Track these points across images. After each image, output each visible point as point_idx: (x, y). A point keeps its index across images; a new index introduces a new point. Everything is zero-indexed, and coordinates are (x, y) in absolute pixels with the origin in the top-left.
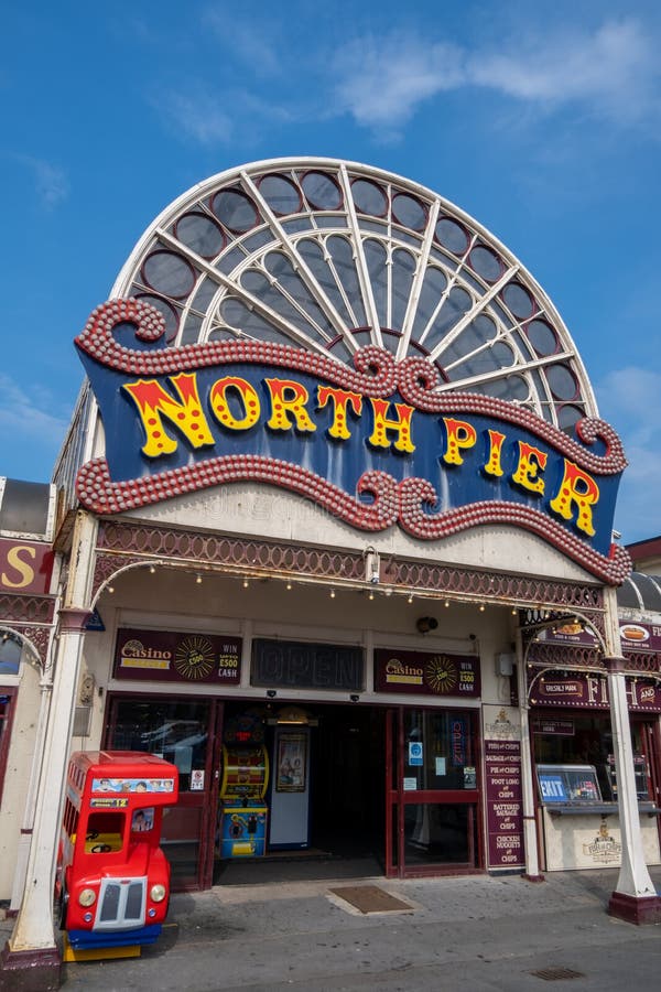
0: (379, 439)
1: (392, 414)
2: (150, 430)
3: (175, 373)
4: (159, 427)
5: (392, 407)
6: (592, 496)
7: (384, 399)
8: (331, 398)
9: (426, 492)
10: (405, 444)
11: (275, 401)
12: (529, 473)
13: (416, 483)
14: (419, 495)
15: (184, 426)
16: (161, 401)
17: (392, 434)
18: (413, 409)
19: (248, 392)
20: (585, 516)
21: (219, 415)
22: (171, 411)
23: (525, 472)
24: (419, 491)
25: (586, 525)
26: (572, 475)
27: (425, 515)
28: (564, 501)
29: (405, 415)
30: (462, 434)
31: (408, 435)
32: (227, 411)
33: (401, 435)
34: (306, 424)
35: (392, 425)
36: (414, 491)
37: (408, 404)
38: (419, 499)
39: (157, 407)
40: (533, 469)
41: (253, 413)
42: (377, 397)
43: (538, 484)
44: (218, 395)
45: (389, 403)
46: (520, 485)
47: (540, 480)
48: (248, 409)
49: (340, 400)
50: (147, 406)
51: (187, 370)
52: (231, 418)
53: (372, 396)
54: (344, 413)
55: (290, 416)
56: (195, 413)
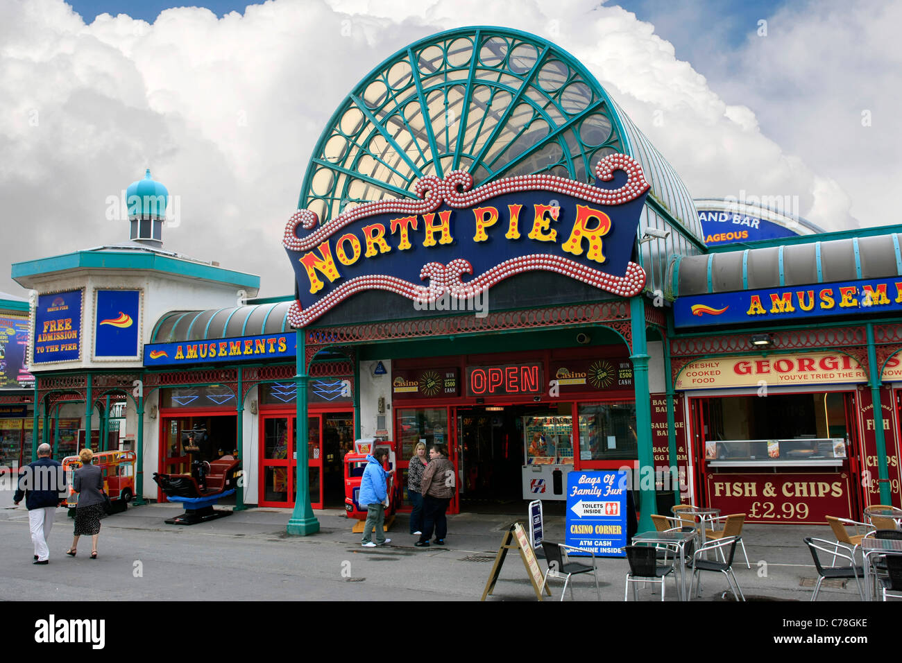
0: (429, 242)
1: (437, 222)
2: (311, 279)
3: (319, 244)
4: (315, 277)
5: (437, 216)
7: (431, 213)
8: (398, 225)
9: (462, 269)
10: (447, 239)
11: (368, 240)
12: (543, 228)
13: (455, 264)
14: (457, 271)
15: (325, 272)
16: (315, 262)
17: (437, 235)
19: (354, 240)
20: (595, 247)
21: (341, 259)
22: (319, 266)
23: (539, 228)
24: (456, 268)
30: (487, 217)
31: (448, 232)
32: (345, 256)
33: (443, 233)
34: (385, 248)
35: (437, 229)
36: (454, 269)
39: (314, 266)
40: (546, 224)
41: (357, 252)
42: (426, 213)
43: (551, 234)
44: (340, 248)
47: (553, 230)
48: (355, 250)
50: (310, 267)
51: (325, 241)
52: (347, 259)
53: (423, 213)
56: (330, 263)
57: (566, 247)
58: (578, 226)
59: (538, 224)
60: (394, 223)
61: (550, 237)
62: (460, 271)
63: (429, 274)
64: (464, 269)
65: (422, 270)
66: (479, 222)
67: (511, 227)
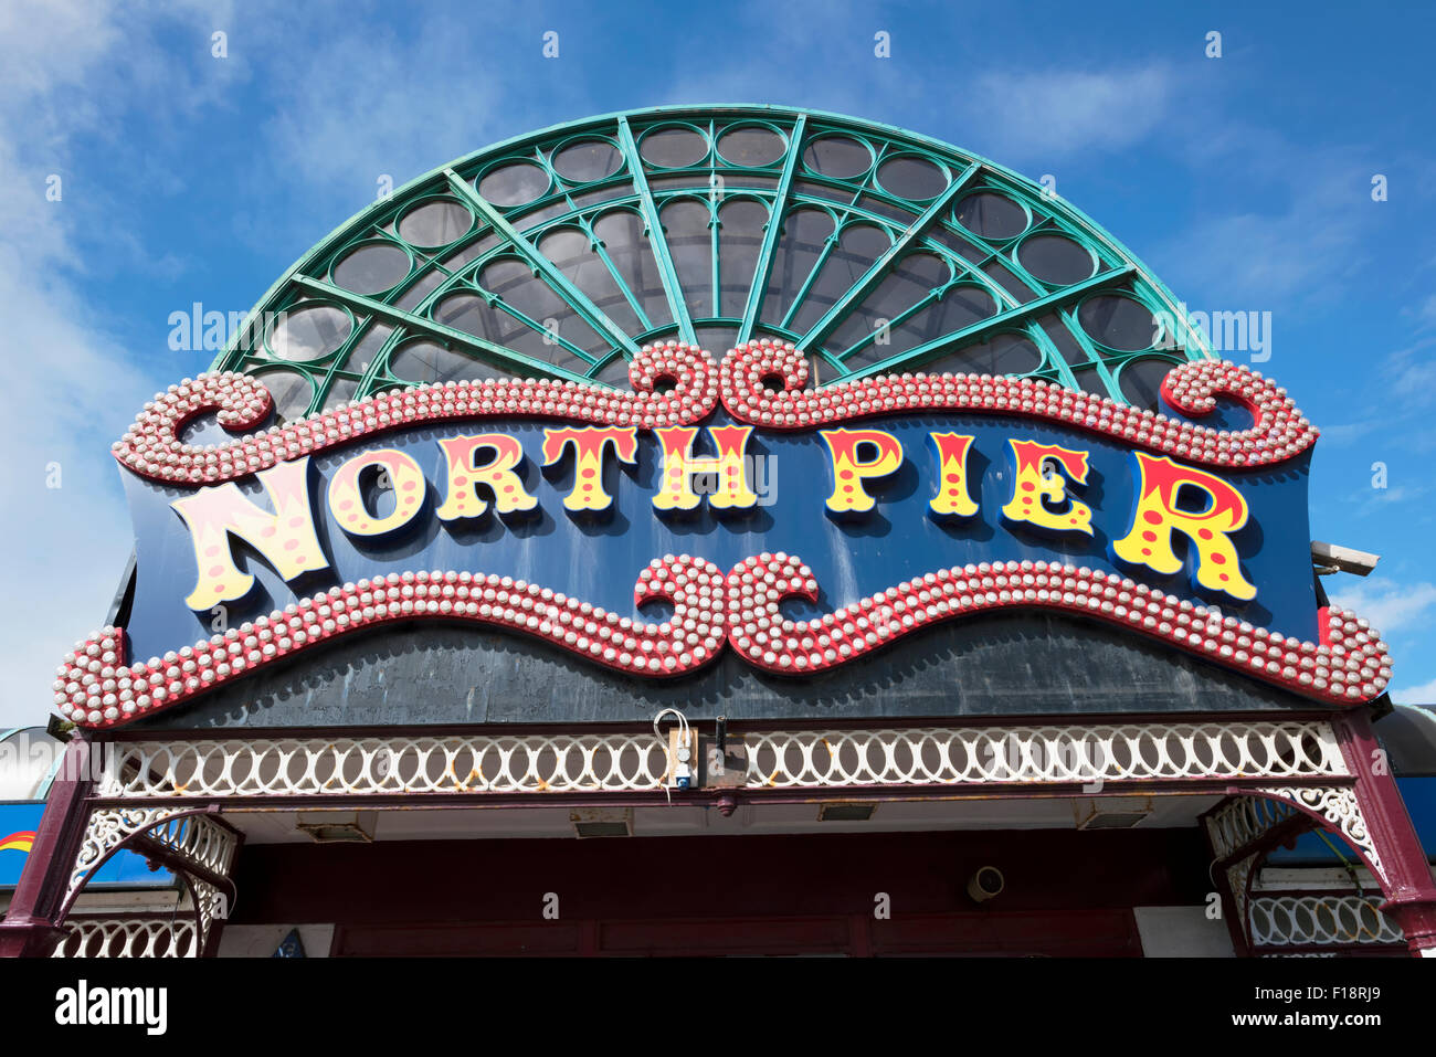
6: (1229, 513)
9: (788, 579)
18: (750, 429)
20: (1218, 558)
23: (1036, 496)
24: (770, 578)
25: (1224, 577)
26: (1160, 479)
27: (788, 625)
28: (1150, 536)
29: (730, 442)
30: (867, 453)
37: (740, 423)
38: (773, 594)
45: (695, 430)
46: (1026, 523)
47: (1077, 505)
49: (589, 444)
54: (597, 466)
55: (484, 492)
57: (1128, 548)
58: (1151, 501)
59: (1028, 486)
60: (555, 440)
61: (1074, 521)
62: (781, 585)
63: (669, 587)
64: (796, 583)
65: (645, 574)
66: (842, 464)
67: (946, 485)
